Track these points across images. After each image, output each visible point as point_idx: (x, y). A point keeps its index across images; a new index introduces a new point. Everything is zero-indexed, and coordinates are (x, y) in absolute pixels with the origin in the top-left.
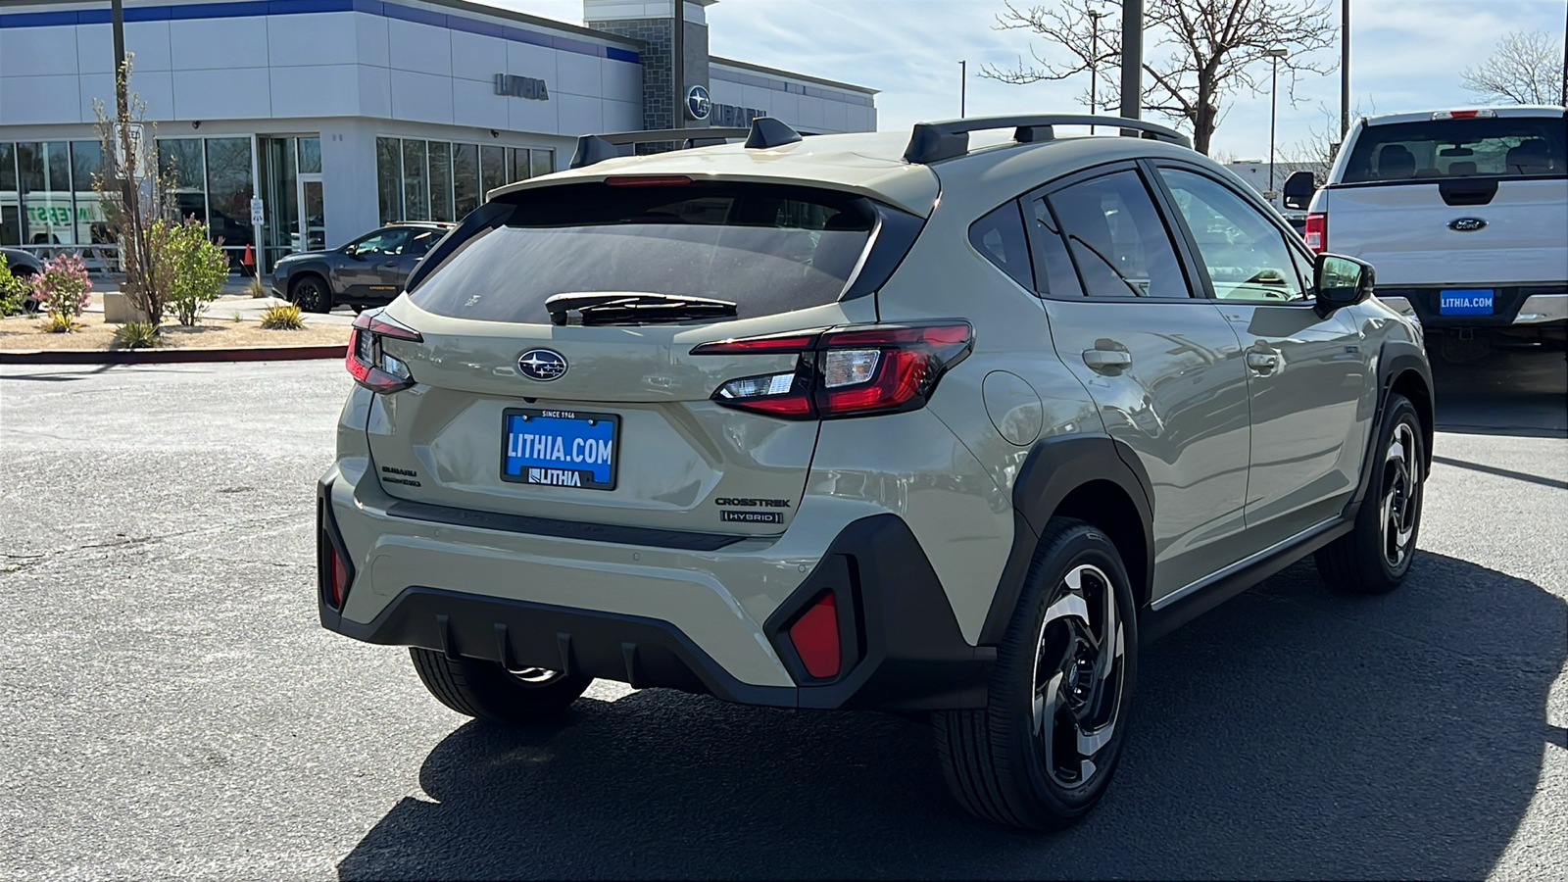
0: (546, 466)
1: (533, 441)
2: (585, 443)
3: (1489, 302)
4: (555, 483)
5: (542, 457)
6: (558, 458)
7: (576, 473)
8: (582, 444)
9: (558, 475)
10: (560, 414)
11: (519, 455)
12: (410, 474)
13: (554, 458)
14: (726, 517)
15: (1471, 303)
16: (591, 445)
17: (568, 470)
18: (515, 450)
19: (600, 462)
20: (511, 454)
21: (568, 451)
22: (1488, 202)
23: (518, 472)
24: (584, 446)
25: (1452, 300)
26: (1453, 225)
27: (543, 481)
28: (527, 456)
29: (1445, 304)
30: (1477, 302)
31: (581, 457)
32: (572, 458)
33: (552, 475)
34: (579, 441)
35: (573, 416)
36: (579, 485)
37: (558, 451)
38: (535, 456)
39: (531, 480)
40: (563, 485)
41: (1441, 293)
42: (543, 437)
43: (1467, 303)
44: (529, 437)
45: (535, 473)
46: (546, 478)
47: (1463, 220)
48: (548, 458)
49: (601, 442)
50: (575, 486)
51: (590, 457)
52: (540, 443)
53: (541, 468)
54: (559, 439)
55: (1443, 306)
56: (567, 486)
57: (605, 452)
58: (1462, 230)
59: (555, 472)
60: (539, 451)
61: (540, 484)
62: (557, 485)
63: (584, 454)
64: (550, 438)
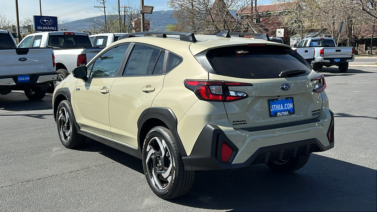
0: (281, 111)
1: (276, 106)
2: (287, 104)
3: (29, 78)
4: (283, 115)
5: (279, 110)
6: (282, 109)
7: (287, 112)
8: (286, 105)
9: (284, 113)
10: (282, 99)
11: (273, 110)
12: (244, 121)
13: (281, 109)
14: (313, 115)
15: (25, 79)
16: (288, 105)
17: (286, 111)
18: (272, 109)
19: (291, 108)
20: (271, 110)
21: (284, 107)
22: (26, 54)
23: (273, 114)
24: (287, 105)
25: (20, 78)
26: (20, 60)
27: (281, 115)
28: (275, 110)
29: (19, 79)
30: (26, 79)
31: (287, 108)
32: (285, 109)
33: (282, 113)
34: (286, 104)
35: (285, 99)
36: (288, 114)
37: (282, 107)
38: (277, 110)
39: (278, 115)
40: (285, 115)
41: (18, 77)
42: (278, 105)
43: (24, 79)
44: (275, 106)
45: (278, 113)
46: (281, 114)
47: (22, 58)
48: (280, 109)
49: (290, 104)
50: (288, 115)
51: (289, 107)
52: (277, 106)
53: (280, 112)
54: (282, 105)
55: (19, 80)
56: (286, 115)
57: (291, 106)
58: (22, 61)
59: (283, 112)
60: (278, 108)
61: (280, 116)
62: (284, 115)
63: (287, 107)
64: (279, 105)
